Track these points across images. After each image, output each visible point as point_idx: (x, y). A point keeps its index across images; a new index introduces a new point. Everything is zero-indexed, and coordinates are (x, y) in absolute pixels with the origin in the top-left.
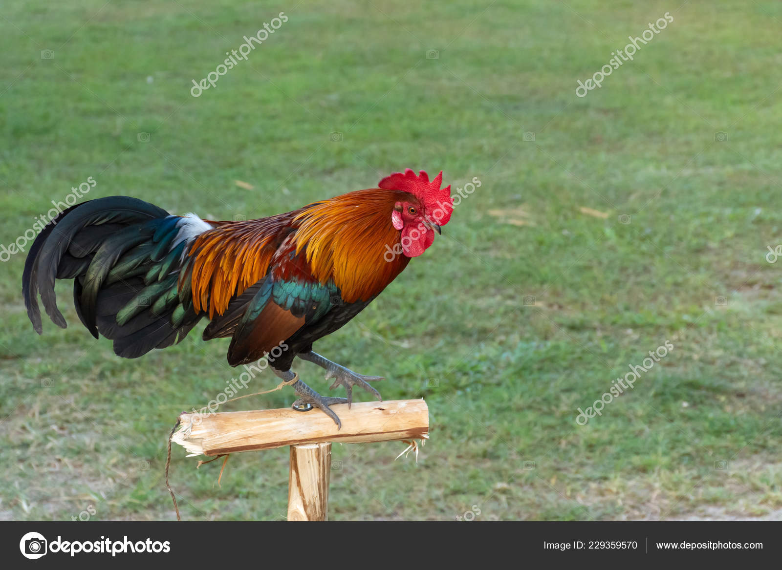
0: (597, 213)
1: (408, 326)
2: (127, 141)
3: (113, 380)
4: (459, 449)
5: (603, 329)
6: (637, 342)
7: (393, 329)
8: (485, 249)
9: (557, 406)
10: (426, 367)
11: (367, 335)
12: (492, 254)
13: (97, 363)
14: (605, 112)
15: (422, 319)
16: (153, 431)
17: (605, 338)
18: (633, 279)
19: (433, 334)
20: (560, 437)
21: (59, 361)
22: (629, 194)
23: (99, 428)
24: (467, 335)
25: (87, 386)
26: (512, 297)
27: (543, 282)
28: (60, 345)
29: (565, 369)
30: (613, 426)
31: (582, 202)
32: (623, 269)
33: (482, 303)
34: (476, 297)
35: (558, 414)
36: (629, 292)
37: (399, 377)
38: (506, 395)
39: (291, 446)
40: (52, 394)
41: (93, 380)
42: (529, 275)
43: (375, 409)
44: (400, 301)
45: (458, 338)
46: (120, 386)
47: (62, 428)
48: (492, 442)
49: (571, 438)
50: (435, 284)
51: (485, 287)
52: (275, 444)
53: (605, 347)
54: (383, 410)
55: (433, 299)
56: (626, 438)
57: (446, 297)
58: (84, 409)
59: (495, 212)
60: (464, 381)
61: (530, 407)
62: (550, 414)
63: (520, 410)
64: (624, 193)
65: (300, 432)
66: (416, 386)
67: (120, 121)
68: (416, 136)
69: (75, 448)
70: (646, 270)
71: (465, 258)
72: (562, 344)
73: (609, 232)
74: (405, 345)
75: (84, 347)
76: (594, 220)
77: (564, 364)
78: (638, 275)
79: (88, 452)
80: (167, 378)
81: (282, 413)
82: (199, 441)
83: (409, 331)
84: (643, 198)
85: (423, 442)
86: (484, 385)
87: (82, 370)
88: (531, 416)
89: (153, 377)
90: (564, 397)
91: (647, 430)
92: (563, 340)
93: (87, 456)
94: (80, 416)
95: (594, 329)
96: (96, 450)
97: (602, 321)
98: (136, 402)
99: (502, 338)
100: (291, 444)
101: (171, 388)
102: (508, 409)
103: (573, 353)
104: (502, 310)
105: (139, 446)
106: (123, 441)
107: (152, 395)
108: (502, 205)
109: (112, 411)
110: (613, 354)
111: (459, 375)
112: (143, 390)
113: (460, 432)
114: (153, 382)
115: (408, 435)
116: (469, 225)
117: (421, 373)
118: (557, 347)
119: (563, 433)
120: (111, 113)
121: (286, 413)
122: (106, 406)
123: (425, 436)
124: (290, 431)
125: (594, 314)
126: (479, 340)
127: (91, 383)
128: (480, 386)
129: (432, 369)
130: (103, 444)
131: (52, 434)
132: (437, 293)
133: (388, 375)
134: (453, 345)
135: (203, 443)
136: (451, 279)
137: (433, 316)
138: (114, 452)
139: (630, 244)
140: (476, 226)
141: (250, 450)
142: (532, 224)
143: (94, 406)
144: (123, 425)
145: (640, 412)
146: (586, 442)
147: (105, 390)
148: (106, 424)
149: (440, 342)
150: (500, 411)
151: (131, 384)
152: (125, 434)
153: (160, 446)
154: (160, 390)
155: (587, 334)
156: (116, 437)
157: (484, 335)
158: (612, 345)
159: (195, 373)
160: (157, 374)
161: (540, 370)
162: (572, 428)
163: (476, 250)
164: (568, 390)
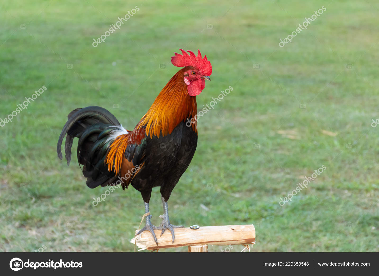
0: (331, 134)
1: (238, 187)
2: (103, 93)
3: (96, 209)
4: (263, 247)
5: (333, 190)
6: (350, 197)
7: (231, 187)
8: (276, 150)
9: (311, 227)
10: (247, 206)
11: (219, 190)
12: (280, 152)
13: (88, 201)
14: (334, 84)
15: (245, 183)
16: (115, 235)
17: (335, 195)
18: (347, 166)
19: (250, 191)
20: (313, 243)
21: (70, 199)
22: (346, 124)
23: (89, 232)
24: (267, 191)
25: (84, 212)
26: (289, 174)
27: (304, 166)
28: (71, 192)
29: (315, 209)
30: (338, 238)
31: (323, 128)
32: (343, 161)
33: (275, 176)
34: (272, 173)
35: (311, 231)
36: (346, 173)
37: (234, 211)
38: (286, 221)
39: (188, 246)
40: (66, 215)
41: (86, 209)
42: (297, 163)
43: (230, 229)
44: (234, 174)
45: (263, 193)
46: (99, 212)
47: (71, 232)
48: (279, 244)
49: (318, 243)
50: (251, 166)
51: (276, 168)
52: (181, 245)
53: (334, 199)
54: (233, 229)
55: (251, 173)
56: (345, 244)
57: (257, 173)
58: (82, 223)
59: (281, 132)
60: (265, 214)
61: (298, 228)
62: (307, 231)
63: (293, 229)
64: (344, 124)
65: (193, 239)
66: (243, 216)
67: (99, 84)
68: (242, 94)
69: (78, 242)
70: (354, 162)
71: (266, 154)
72: (314, 197)
73: (336, 143)
74: (237, 195)
75: (82, 193)
76: (328, 137)
77: (315, 207)
78: (350, 164)
79: (84, 244)
80: (122, 209)
81: (185, 230)
82: (144, 243)
83: (239, 189)
84: (353, 127)
85: (252, 246)
86: (276, 216)
87: (81, 204)
88: (298, 232)
89: (115, 208)
90: (314, 223)
91: (355, 240)
92: (314, 195)
93: (83, 246)
94: (80, 226)
95: (329, 190)
96: (88, 243)
97: (333, 186)
98: (107, 220)
99: (284, 193)
100: (189, 245)
101: (124, 214)
102: (287, 228)
103: (318, 201)
104: (284, 179)
105: (108, 242)
106: (101, 239)
107: (115, 217)
108: (284, 128)
109: (95, 224)
110: (338, 203)
111: (263, 211)
112: (110, 214)
113: (264, 239)
114: (115, 211)
115: (245, 242)
116: (269, 138)
117: (245, 209)
118: (311, 199)
119: (314, 241)
120: (95, 80)
121: (187, 230)
122: (93, 222)
123: (253, 243)
124: (188, 239)
125: (329, 183)
126: (273, 194)
127: (85, 211)
128: (273, 217)
129: (250, 208)
130: (91, 241)
131: (66, 235)
132: (252, 170)
133: (229, 210)
134: (260, 196)
135: (146, 244)
136: (259, 164)
137: (251, 182)
138: (96, 244)
139: (346, 149)
140: (272, 139)
141: (169, 248)
142: (299, 138)
143: (87, 222)
144: (101, 232)
145: (351, 231)
146: (325, 245)
147: (92, 214)
148: (92, 231)
149: (254, 195)
150: (283, 229)
151: (105, 212)
152: (102, 236)
153: (118, 242)
154: (118, 215)
155: (325, 193)
156: (97, 237)
157: (275, 191)
158: (338, 198)
159: (135, 207)
160: (117, 207)
161: (303, 209)
162: (318, 238)
163: (272, 150)
164: (317, 220)
